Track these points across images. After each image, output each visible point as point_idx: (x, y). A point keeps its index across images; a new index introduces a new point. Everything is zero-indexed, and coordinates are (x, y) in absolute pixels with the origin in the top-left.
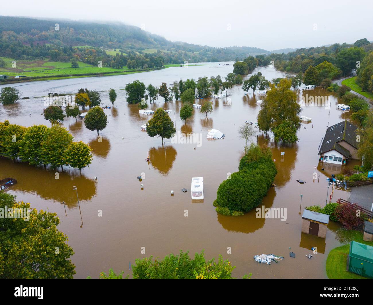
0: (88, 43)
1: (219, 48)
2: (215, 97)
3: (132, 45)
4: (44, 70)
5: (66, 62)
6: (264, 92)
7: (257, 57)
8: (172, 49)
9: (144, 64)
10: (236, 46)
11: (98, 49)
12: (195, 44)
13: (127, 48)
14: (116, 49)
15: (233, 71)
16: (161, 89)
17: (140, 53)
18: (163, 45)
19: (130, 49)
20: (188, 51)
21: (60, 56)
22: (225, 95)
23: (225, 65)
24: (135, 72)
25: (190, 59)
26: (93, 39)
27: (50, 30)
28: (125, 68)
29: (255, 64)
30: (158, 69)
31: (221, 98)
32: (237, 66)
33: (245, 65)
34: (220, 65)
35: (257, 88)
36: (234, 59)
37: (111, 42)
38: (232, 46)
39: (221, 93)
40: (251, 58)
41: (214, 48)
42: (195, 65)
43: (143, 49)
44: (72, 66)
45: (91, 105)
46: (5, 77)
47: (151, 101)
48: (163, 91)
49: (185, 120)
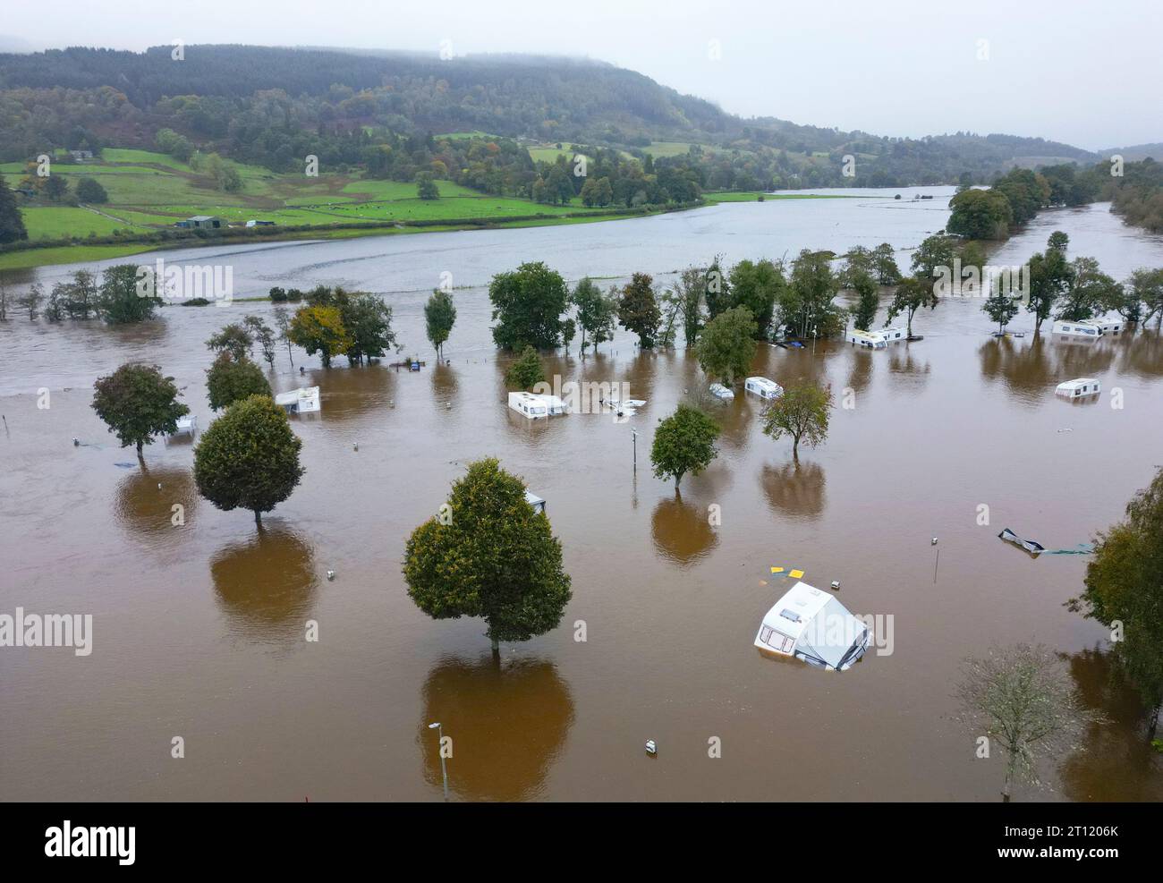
0: (484, 124)
1: (904, 139)
2: (858, 342)
3: (615, 130)
4: (336, 207)
5: (407, 182)
6: (1088, 332)
7: (1046, 171)
8: (742, 141)
9: (635, 192)
10: (965, 134)
11: (506, 143)
12: (818, 127)
13: (597, 138)
14: (562, 144)
15: (946, 224)
16: (627, 299)
17: (635, 154)
18: (710, 129)
19: (605, 142)
20: (792, 150)
21: (391, 162)
22: (904, 335)
23: (917, 197)
24: (602, 218)
25: (796, 176)
26: (499, 111)
27: (381, 86)
28: (577, 203)
29: (1036, 200)
30: (679, 207)
31: (881, 348)
32: (967, 205)
33: (1001, 202)
34: (898, 197)
35: (1054, 310)
36: (953, 177)
37: (551, 122)
38: (952, 132)
39: (887, 325)
40: (1023, 176)
41: (886, 138)
42: (812, 196)
43: (646, 143)
44: (419, 194)
45: (353, 353)
46: (216, 224)
47: (585, 345)
48: (635, 310)
49: (678, 476)
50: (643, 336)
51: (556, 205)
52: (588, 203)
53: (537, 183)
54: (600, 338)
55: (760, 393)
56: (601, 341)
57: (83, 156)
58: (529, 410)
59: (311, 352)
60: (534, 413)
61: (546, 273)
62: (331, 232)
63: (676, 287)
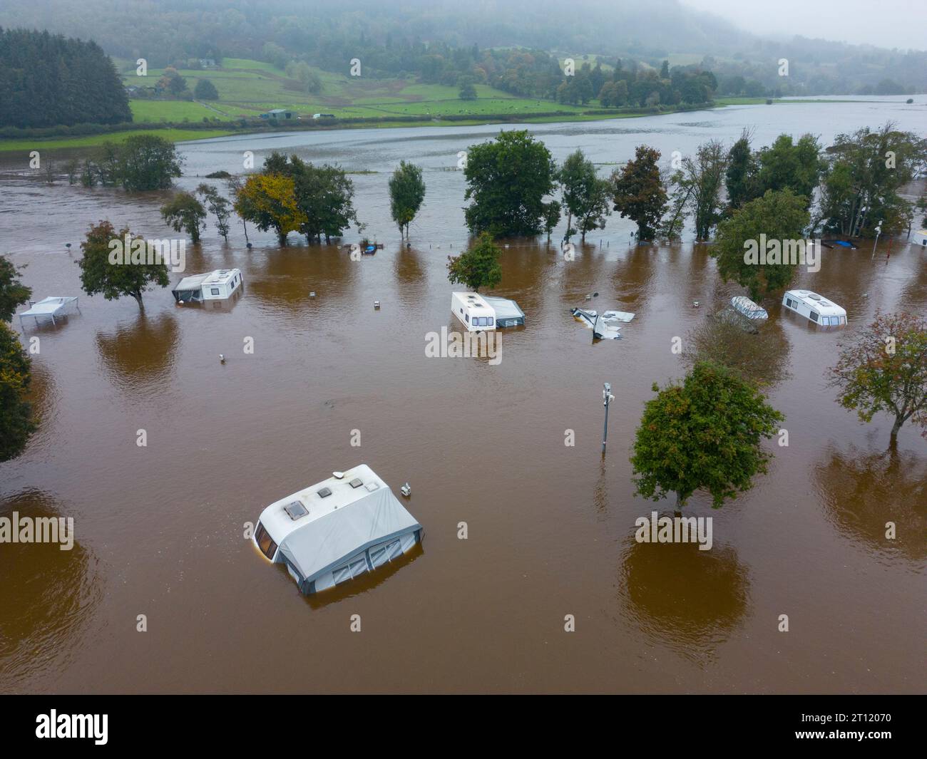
5: (451, 86)
9: (650, 93)
11: (540, 54)
16: (627, 177)
17: (652, 63)
20: (800, 60)
21: (441, 69)
24: (616, 116)
25: (802, 84)
26: (537, 27)
28: (595, 104)
34: (910, 101)
41: (895, 50)
42: (820, 101)
44: (460, 95)
45: (311, 230)
46: (288, 115)
47: (570, 233)
48: (636, 192)
50: (642, 225)
51: (576, 106)
52: (605, 103)
53: (561, 86)
54: (589, 225)
55: (807, 315)
56: (590, 229)
57: (208, 63)
58: (470, 320)
59: (264, 227)
60: (478, 324)
61: (529, 143)
63: (690, 167)
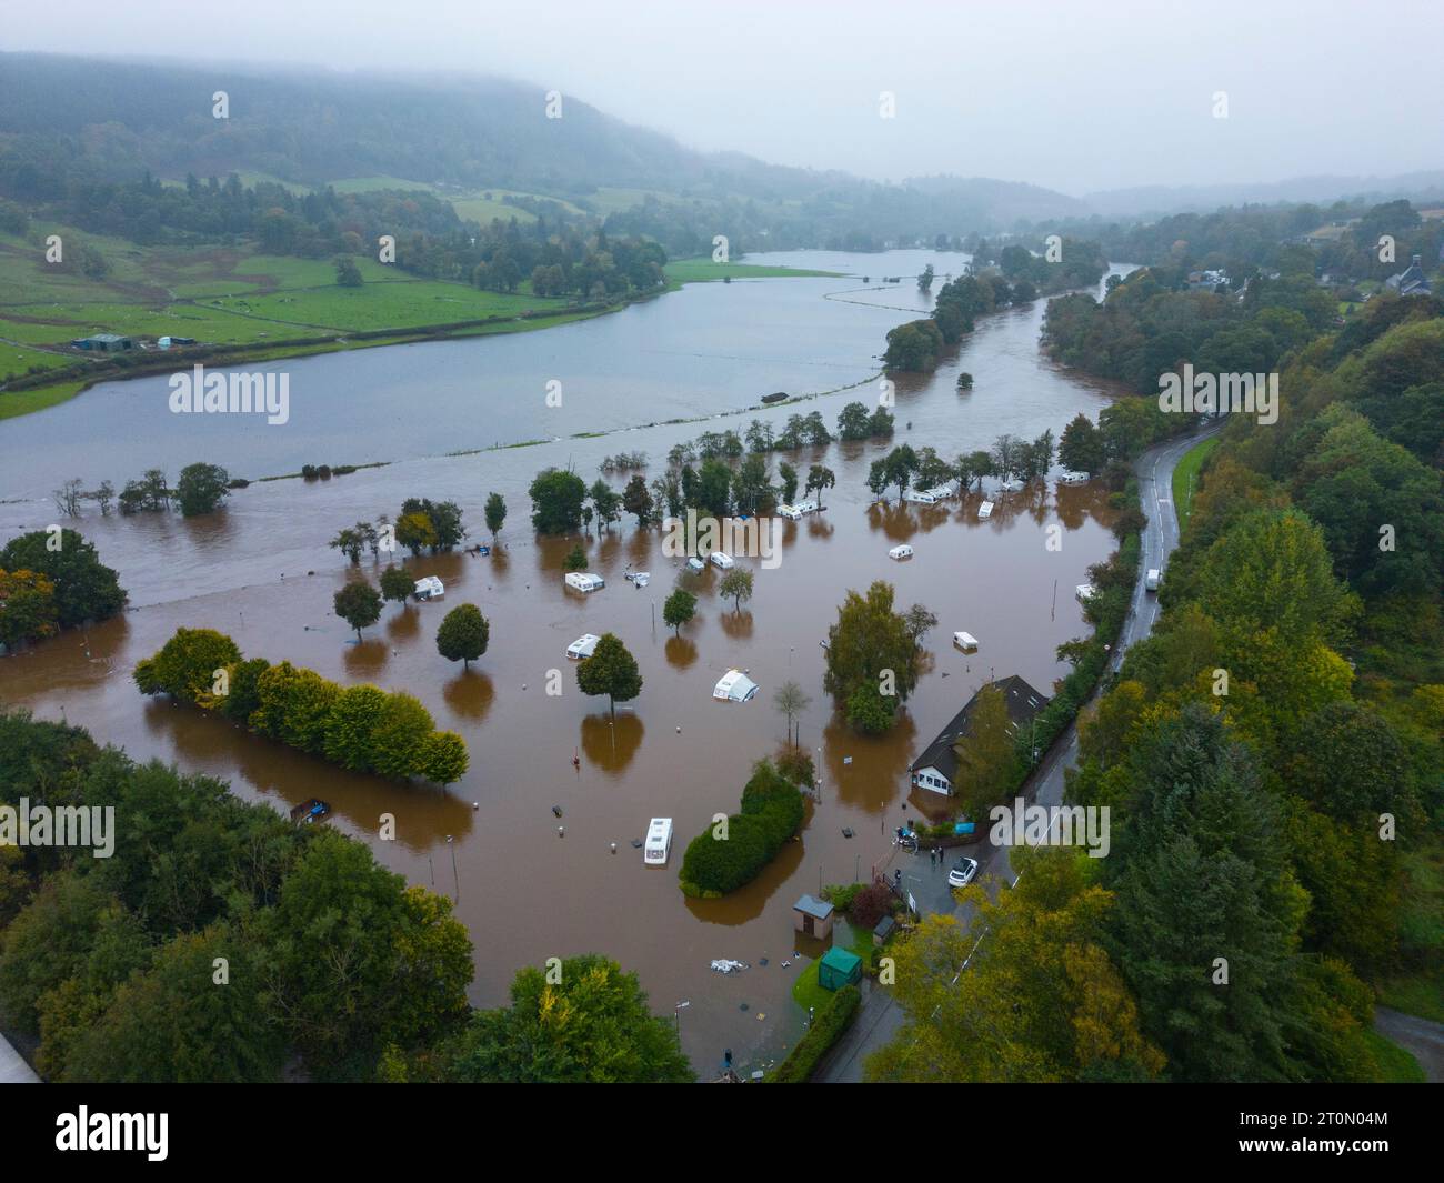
0: (391, 165)
1: (883, 184)
2: (786, 514)
5: (314, 258)
9: (592, 282)
11: (426, 198)
14: (491, 191)
16: (629, 493)
17: (581, 205)
19: (543, 188)
20: (760, 196)
22: (815, 506)
24: (560, 319)
26: (408, 149)
30: (641, 295)
31: (801, 517)
32: (900, 340)
35: (911, 484)
39: (803, 500)
43: (593, 187)
44: (337, 278)
46: (127, 345)
47: (600, 525)
48: (635, 501)
49: (677, 625)
50: (641, 517)
51: (504, 295)
52: (540, 293)
54: (611, 519)
56: (611, 522)
60: (585, 588)
62: (268, 351)
63: (661, 480)
